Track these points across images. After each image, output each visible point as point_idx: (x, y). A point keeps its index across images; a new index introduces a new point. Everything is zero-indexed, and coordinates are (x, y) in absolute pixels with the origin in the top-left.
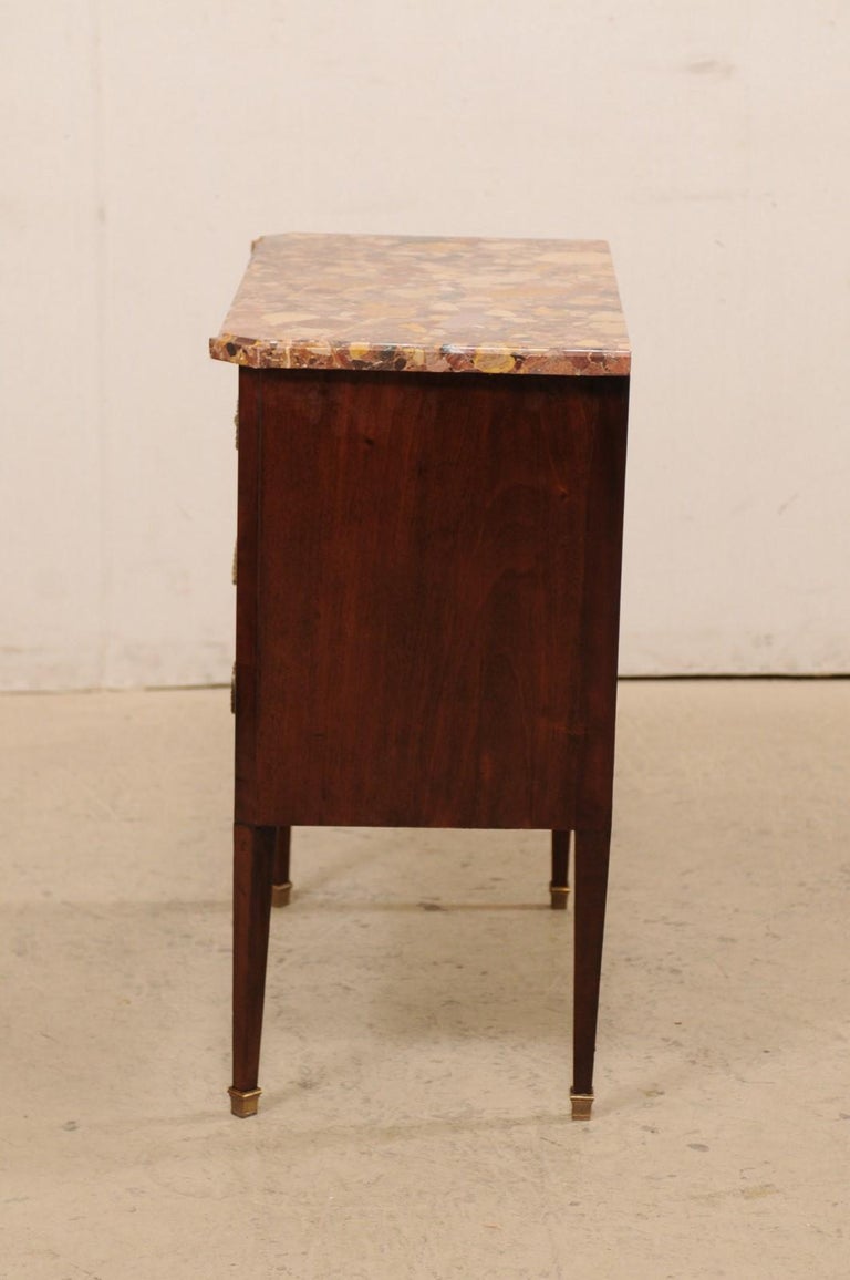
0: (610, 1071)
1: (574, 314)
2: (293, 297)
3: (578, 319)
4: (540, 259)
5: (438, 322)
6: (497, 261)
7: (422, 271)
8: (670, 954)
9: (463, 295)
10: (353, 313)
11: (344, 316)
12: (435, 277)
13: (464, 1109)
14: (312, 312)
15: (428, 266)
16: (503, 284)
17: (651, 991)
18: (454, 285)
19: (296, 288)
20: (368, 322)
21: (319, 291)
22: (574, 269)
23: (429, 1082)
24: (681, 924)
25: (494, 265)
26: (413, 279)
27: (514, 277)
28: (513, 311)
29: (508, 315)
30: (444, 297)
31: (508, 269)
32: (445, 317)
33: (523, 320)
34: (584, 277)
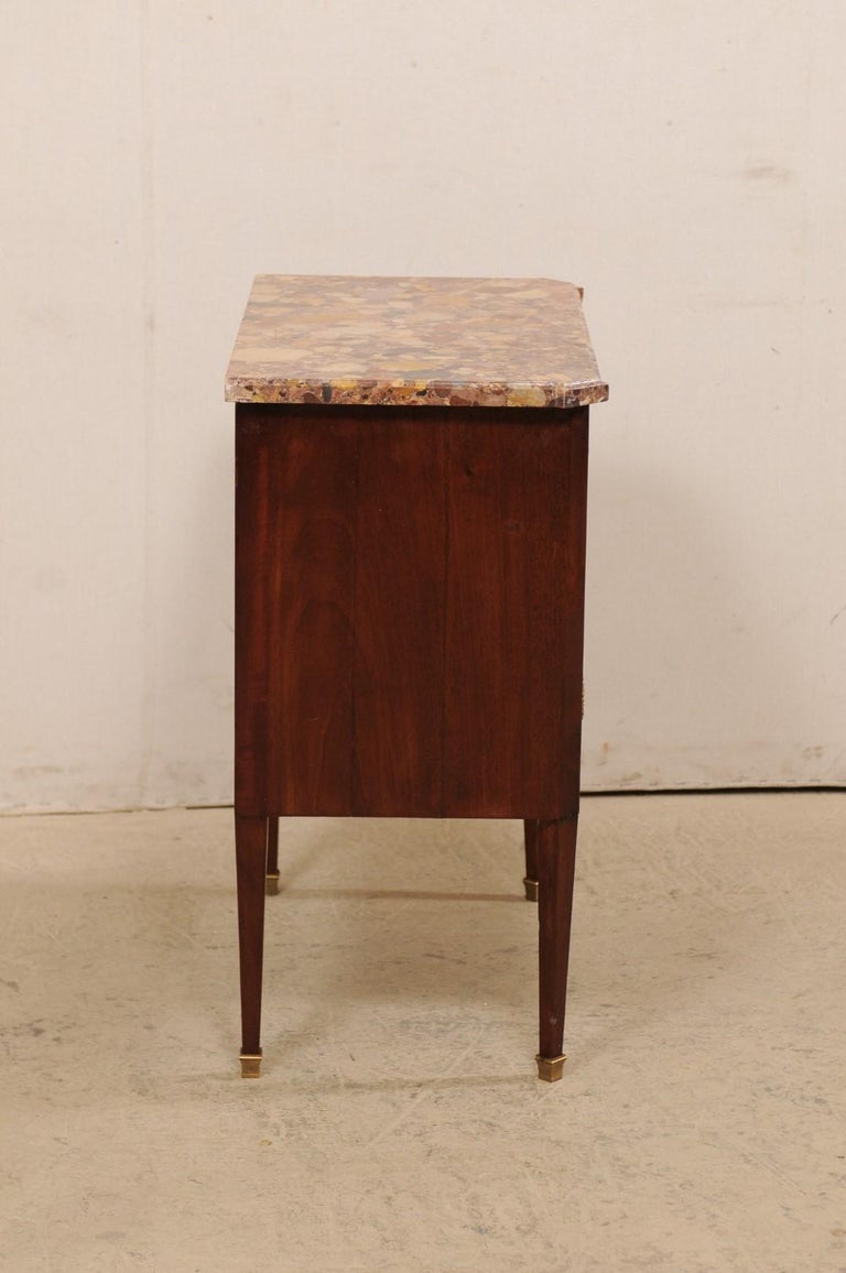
0: (788, 1209)
1: (291, 300)
2: (533, 311)
3: (289, 296)
4: (305, 353)
5: (406, 292)
6: (350, 350)
7: (424, 339)
8: (809, 1082)
9: (385, 315)
10: (476, 299)
11: (483, 296)
12: (409, 332)
13: (652, 1253)
14: (512, 299)
15: (418, 344)
16: (347, 326)
17: (802, 1123)
18: (393, 326)
19: (533, 319)
20: (462, 292)
21: (513, 317)
22: (276, 342)
23: (607, 1224)
24: (811, 1051)
25: (352, 346)
26: (430, 330)
27: (336, 333)
28: (341, 301)
29: (346, 298)
30: (401, 313)
31: (338, 342)
32: (398, 296)
33: (336, 294)
34: (270, 333)
